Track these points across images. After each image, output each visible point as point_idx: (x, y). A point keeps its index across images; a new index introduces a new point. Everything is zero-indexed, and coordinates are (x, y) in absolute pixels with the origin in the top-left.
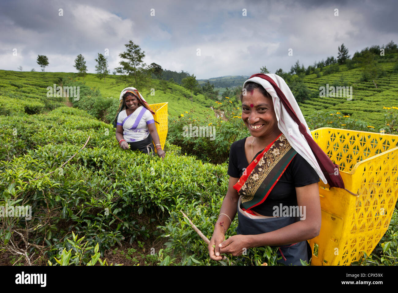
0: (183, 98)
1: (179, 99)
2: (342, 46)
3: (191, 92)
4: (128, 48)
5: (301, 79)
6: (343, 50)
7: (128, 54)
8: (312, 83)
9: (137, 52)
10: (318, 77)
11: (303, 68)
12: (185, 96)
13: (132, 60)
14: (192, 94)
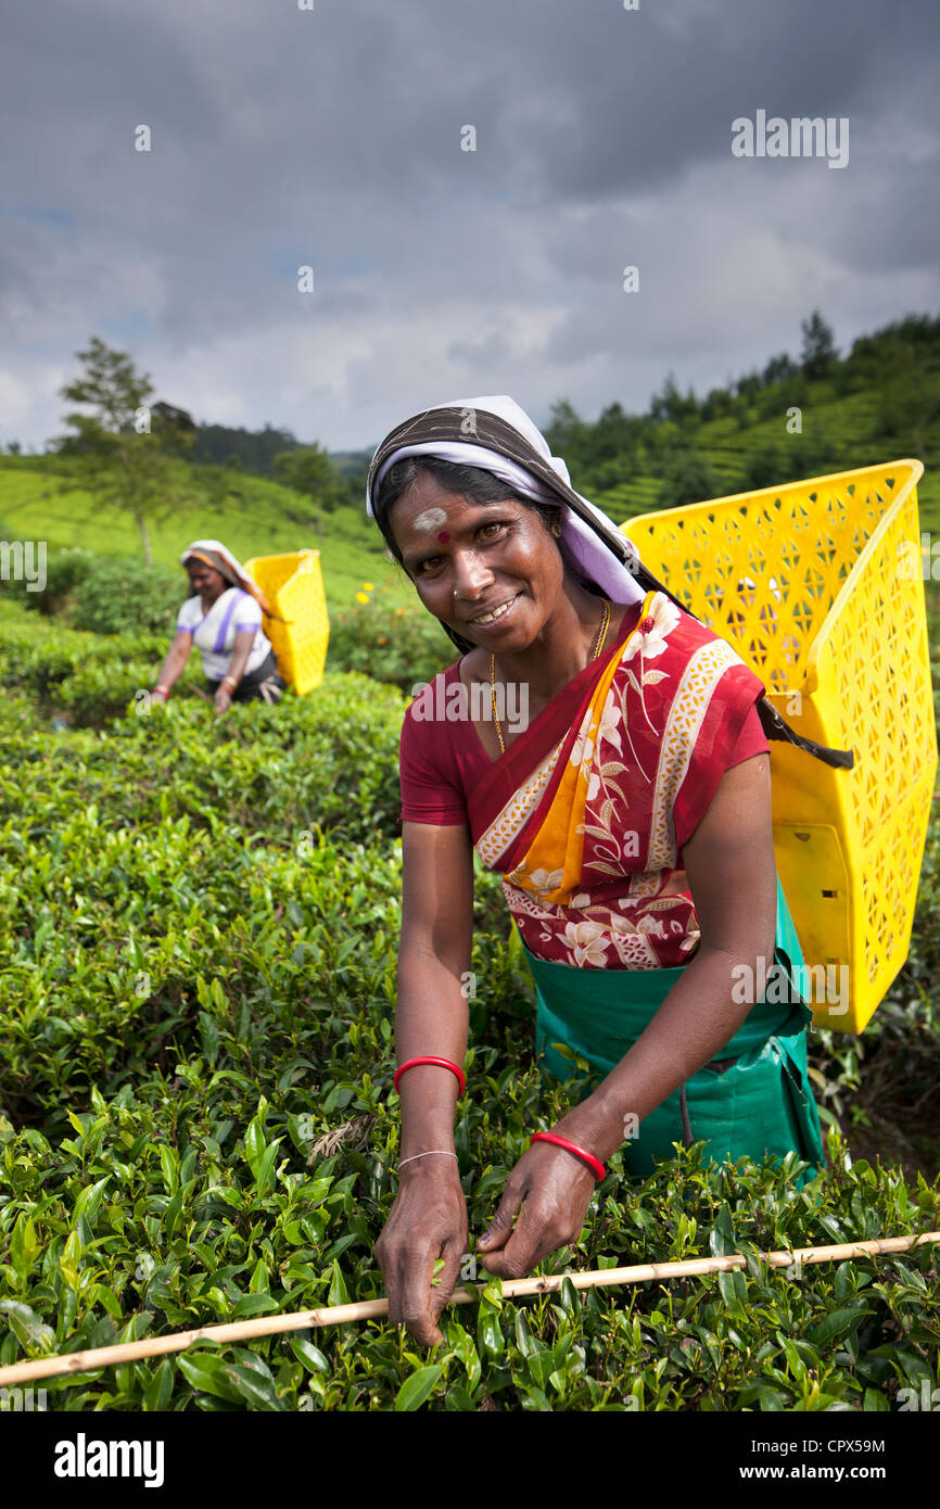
0: (285, 525)
1: (274, 531)
2: (816, 321)
3: (313, 501)
4: (90, 365)
5: (687, 439)
6: (818, 331)
7: (93, 387)
8: (725, 449)
9: (123, 378)
10: (744, 426)
11: (691, 398)
12: (293, 517)
13: (110, 406)
14: (315, 510)
